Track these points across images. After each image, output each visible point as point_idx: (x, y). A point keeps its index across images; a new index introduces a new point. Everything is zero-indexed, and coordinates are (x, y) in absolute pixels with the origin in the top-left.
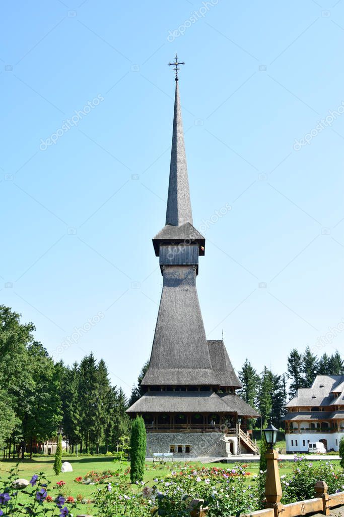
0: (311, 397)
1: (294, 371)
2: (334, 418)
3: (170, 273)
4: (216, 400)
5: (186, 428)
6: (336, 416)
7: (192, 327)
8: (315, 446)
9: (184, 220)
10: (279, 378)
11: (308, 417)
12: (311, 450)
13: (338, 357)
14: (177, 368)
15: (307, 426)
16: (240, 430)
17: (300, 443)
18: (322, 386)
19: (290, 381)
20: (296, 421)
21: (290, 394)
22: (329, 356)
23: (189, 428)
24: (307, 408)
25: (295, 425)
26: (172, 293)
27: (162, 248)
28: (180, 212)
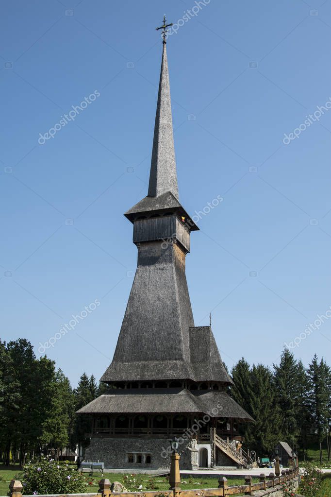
3: (146, 251)
5: (146, 433)
9: (164, 190)
14: (143, 360)
16: (215, 435)
23: (150, 433)
26: (146, 274)
27: (136, 223)
28: (160, 181)
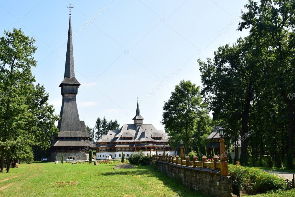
0: (107, 138)
1: (98, 127)
4: (83, 142)
5: (73, 151)
6: (116, 146)
7: (75, 117)
8: (108, 157)
9: (72, 76)
10: (91, 129)
11: (106, 146)
13: (116, 122)
14: (70, 131)
15: (105, 150)
17: (102, 156)
18: (111, 135)
19: (96, 131)
20: (101, 148)
21: (95, 136)
22: (113, 121)
24: (105, 143)
25: (100, 149)
26: (68, 104)
27: (64, 87)
28: (71, 72)
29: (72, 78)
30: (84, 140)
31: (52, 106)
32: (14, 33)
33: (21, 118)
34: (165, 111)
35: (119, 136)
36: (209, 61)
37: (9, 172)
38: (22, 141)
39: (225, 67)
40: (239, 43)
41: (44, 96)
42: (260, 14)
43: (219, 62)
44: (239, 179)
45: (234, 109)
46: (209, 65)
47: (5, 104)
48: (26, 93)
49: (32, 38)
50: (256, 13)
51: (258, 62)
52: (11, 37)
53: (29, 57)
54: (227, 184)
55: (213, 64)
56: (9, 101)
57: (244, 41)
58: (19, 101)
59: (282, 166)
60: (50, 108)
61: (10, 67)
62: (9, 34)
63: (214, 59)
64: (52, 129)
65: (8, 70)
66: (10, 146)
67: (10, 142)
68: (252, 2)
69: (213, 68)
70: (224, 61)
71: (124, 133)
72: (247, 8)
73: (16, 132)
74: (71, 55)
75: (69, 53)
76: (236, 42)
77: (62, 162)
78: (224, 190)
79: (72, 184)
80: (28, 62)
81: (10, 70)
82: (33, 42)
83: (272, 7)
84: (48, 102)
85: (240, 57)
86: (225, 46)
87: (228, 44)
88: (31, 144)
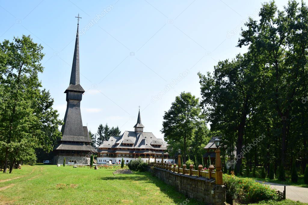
0: (108, 144)
1: (100, 133)
2: (116, 152)
3: (72, 102)
4: (85, 147)
5: (75, 155)
6: (117, 152)
7: (78, 122)
8: (109, 162)
9: (78, 83)
10: (93, 135)
11: (106, 152)
12: (107, 163)
13: (118, 128)
14: (73, 135)
15: (105, 155)
17: (102, 161)
18: (112, 141)
19: (98, 136)
20: (102, 153)
21: (97, 142)
22: (115, 128)
24: (106, 148)
25: (101, 154)
26: (72, 109)
27: (69, 93)
28: (76, 80)
29: (78, 85)
30: (86, 145)
31: (56, 111)
32: (23, 39)
33: (26, 121)
34: (165, 121)
35: (120, 142)
36: (208, 75)
37: (12, 172)
38: (25, 143)
39: (224, 80)
40: (238, 58)
41: (49, 101)
42: (259, 32)
43: (218, 76)
44: (233, 188)
45: (231, 121)
46: (209, 79)
47: (11, 107)
48: (32, 97)
49: (40, 45)
50: (255, 31)
51: (255, 77)
52: (20, 43)
53: (36, 63)
54: (222, 192)
55: (212, 78)
56: (15, 105)
57: (242, 58)
58: (25, 105)
59: (275, 177)
60: (54, 113)
61: (17, 72)
62: (18, 40)
63: (214, 73)
64: (56, 133)
65: (16, 75)
66: (14, 148)
67: (15, 144)
68: (252, 21)
69: (212, 82)
70: (223, 76)
71: (125, 140)
72: (248, 26)
73: (20, 134)
74: (77, 63)
75: (76, 61)
76: (235, 58)
77: (64, 165)
78: (219, 199)
79: (72, 187)
80: (36, 68)
81: (17, 75)
82: (41, 49)
83: (270, 26)
84: (52, 107)
85: (238, 72)
86: (225, 61)
87: (228, 59)
88: (34, 146)
